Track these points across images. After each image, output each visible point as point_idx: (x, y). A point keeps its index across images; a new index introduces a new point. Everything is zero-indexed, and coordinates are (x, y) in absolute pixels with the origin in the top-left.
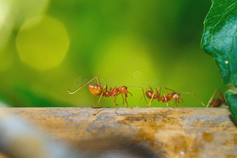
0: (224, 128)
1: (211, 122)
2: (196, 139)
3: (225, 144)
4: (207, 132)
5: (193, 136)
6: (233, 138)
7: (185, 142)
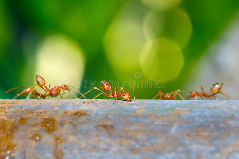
0: (37, 114)
1: (29, 110)
2: (14, 122)
3: (34, 126)
4: (24, 117)
5: (12, 120)
6: (42, 121)
7: (5, 125)
